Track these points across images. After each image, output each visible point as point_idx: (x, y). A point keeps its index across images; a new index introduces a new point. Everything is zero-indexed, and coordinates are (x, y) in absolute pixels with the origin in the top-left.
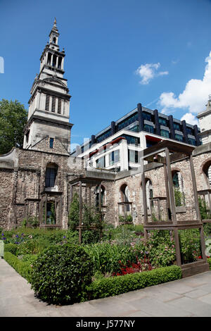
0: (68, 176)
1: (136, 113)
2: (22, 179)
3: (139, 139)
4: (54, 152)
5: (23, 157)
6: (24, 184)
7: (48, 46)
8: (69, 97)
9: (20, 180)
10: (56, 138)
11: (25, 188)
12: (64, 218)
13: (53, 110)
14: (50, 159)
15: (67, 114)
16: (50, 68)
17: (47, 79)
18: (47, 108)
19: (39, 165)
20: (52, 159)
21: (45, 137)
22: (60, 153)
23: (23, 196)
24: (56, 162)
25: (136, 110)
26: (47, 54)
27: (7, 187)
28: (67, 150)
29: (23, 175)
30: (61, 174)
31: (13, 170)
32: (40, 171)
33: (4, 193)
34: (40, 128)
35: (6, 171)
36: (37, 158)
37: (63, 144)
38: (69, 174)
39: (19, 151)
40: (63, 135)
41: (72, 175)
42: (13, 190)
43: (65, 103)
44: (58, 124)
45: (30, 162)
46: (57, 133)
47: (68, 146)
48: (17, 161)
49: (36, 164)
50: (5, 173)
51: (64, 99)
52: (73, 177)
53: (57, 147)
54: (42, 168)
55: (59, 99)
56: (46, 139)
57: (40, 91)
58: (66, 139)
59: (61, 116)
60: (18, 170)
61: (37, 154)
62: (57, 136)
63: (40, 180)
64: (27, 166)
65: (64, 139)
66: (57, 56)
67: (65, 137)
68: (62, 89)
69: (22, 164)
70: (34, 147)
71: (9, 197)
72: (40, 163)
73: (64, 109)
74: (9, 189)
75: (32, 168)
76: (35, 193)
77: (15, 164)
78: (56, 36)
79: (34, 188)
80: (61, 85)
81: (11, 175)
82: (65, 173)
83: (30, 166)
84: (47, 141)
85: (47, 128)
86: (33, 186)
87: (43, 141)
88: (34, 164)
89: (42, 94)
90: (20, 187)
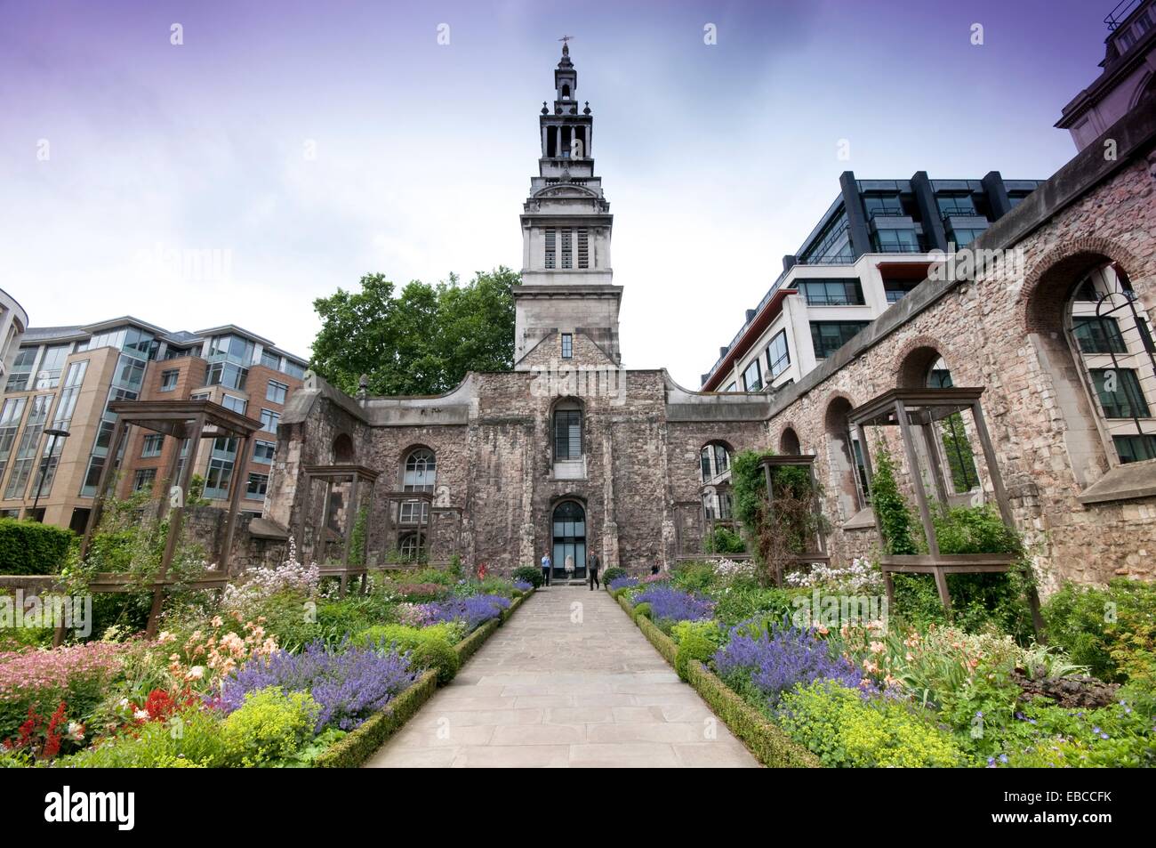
0: (610, 426)
2: (489, 447)
3: (856, 282)
5: (489, 393)
6: (494, 458)
8: (609, 220)
9: (486, 449)
10: (579, 331)
11: (498, 467)
12: (606, 540)
13: (567, 264)
15: (604, 263)
16: (555, 164)
17: (544, 192)
18: (550, 263)
19: (531, 406)
21: (550, 335)
23: (493, 489)
26: (545, 130)
27: (454, 470)
28: (610, 356)
29: (491, 437)
30: (590, 422)
31: (467, 425)
32: (533, 421)
33: (448, 484)
34: (532, 316)
35: (451, 432)
36: (524, 391)
37: (597, 343)
38: (615, 420)
39: (480, 378)
40: (597, 320)
41: (624, 422)
42: (468, 475)
43: (598, 237)
44: (580, 294)
45: (508, 402)
46: (580, 318)
47: (612, 346)
48: (477, 404)
49: (522, 404)
50: (448, 436)
51: (594, 227)
52: (627, 425)
53: (581, 355)
54: (539, 414)
55: (579, 232)
56: (550, 340)
57: (530, 225)
58: (605, 329)
59: (586, 273)
60: (480, 425)
61: (523, 380)
62: (579, 325)
63: (535, 443)
64: (501, 412)
65: (599, 329)
66: (571, 128)
67: (603, 325)
68: (587, 206)
69: (489, 411)
70: (522, 363)
71: (459, 492)
72: (534, 402)
73: (596, 254)
74: (460, 473)
75: (513, 415)
76: (522, 479)
77: (470, 412)
78: (568, 80)
79: (519, 466)
80: (583, 195)
81: (464, 440)
82: (602, 418)
83: (508, 413)
84: (553, 343)
85: (553, 309)
86: (518, 462)
87: (544, 346)
88: (518, 405)
89: (536, 231)
90: (486, 466)
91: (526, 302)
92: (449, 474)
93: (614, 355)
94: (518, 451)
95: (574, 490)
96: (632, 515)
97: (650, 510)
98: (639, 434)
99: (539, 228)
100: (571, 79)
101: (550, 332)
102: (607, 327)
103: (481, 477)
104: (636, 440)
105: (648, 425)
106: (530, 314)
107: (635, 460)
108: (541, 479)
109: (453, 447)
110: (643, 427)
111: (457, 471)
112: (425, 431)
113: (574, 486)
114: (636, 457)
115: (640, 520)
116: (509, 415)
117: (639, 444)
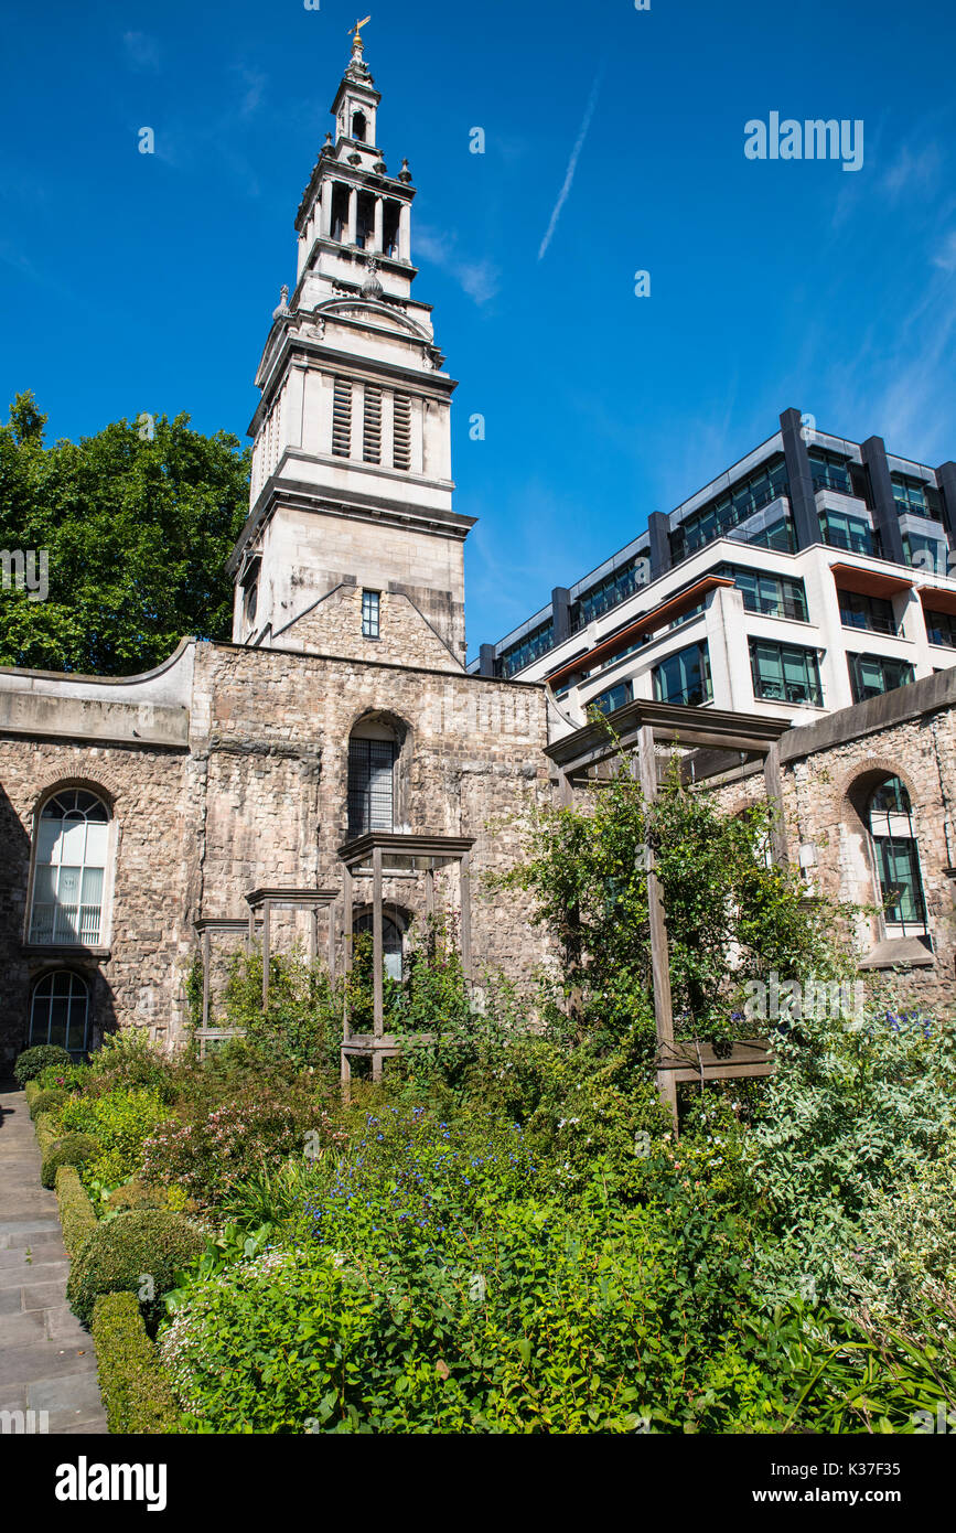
0: (459, 776)
1: (776, 458)
2: (231, 798)
3: (798, 584)
4: (384, 660)
5: (232, 690)
6: (241, 821)
7: (334, 152)
8: (448, 388)
9: (224, 801)
10: (395, 589)
11: (249, 839)
13: (371, 455)
14: (366, 690)
15: (441, 468)
16: (345, 255)
17: (333, 305)
18: (340, 448)
19: (315, 721)
20: (378, 692)
21: (340, 586)
22: (415, 664)
23: (239, 881)
24: (400, 705)
25: (777, 444)
26: (327, 189)
27: (158, 840)
28: (448, 646)
29: (235, 778)
30: (423, 767)
31: (185, 750)
32: (319, 755)
33: (146, 867)
34: (309, 544)
35: (152, 759)
36: (302, 692)
37: (427, 617)
38: (466, 767)
39: (215, 654)
40: (428, 573)
41: (480, 773)
42: (190, 851)
43: (429, 416)
44: (399, 519)
45: (269, 710)
46: (397, 564)
47: (452, 628)
48: (206, 706)
49: (299, 717)
50: (145, 767)
51: (424, 398)
52: (486, 779)
53: (398, 635)
54: (329, 742)
55: (395, 399)
56: (342, 597)
57: (305, 364)
58: (440, 593)
59: (408, 480)
60: (213, 751)
61: (300, 670)
62: (396, 578)
63: (322, 798)
64: (255, 730)
65: (432, 592)
66: (377, 199)
67: (440, 585)
68: (411, 354)
69: (230, 724)
70: (287, 633)
71: (169, 887)
72: (321, 716)
73: (424, 448)
74: (172, 846)
75: (279, 737)
76: (296, 867)
77: (194, 723)
78: (365, 107)
79: (291, 840)
80: (405, 332)
81: (179, 778)
82: (444, 761)
83: (269, 731)
84: (346, 604)
85: (349, 538)
86: (288, 833)
87: (331, 607)
88: (290, 718)
89: (314, 376)
90: (225, 838)
91: (296, 513)
92: (147, 847)
93: (456, 646)
94: (289, 811)
95: (393, 895)
96: (491, 944)
97: (521, 934)
98: (505, 798)
99: (324, 373)
100: (371, 106)
101: (341, 582)
102: (445, 589)
103: (215, 857)
104: (500, 808)
105: (520, 782)
106: (305, 540)
107: (498, 844)
108: (332, 870)
109: (157, 792)
110: (511, 785)
111: (163, 843)
112: (94, 752)
113: (393, 885)
114: (500, 839)
115: (504, 952)
116: (270, 737)
117: (505, 816)
